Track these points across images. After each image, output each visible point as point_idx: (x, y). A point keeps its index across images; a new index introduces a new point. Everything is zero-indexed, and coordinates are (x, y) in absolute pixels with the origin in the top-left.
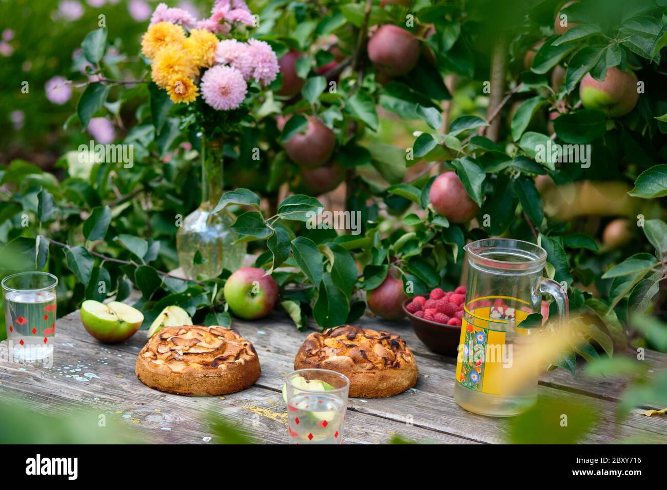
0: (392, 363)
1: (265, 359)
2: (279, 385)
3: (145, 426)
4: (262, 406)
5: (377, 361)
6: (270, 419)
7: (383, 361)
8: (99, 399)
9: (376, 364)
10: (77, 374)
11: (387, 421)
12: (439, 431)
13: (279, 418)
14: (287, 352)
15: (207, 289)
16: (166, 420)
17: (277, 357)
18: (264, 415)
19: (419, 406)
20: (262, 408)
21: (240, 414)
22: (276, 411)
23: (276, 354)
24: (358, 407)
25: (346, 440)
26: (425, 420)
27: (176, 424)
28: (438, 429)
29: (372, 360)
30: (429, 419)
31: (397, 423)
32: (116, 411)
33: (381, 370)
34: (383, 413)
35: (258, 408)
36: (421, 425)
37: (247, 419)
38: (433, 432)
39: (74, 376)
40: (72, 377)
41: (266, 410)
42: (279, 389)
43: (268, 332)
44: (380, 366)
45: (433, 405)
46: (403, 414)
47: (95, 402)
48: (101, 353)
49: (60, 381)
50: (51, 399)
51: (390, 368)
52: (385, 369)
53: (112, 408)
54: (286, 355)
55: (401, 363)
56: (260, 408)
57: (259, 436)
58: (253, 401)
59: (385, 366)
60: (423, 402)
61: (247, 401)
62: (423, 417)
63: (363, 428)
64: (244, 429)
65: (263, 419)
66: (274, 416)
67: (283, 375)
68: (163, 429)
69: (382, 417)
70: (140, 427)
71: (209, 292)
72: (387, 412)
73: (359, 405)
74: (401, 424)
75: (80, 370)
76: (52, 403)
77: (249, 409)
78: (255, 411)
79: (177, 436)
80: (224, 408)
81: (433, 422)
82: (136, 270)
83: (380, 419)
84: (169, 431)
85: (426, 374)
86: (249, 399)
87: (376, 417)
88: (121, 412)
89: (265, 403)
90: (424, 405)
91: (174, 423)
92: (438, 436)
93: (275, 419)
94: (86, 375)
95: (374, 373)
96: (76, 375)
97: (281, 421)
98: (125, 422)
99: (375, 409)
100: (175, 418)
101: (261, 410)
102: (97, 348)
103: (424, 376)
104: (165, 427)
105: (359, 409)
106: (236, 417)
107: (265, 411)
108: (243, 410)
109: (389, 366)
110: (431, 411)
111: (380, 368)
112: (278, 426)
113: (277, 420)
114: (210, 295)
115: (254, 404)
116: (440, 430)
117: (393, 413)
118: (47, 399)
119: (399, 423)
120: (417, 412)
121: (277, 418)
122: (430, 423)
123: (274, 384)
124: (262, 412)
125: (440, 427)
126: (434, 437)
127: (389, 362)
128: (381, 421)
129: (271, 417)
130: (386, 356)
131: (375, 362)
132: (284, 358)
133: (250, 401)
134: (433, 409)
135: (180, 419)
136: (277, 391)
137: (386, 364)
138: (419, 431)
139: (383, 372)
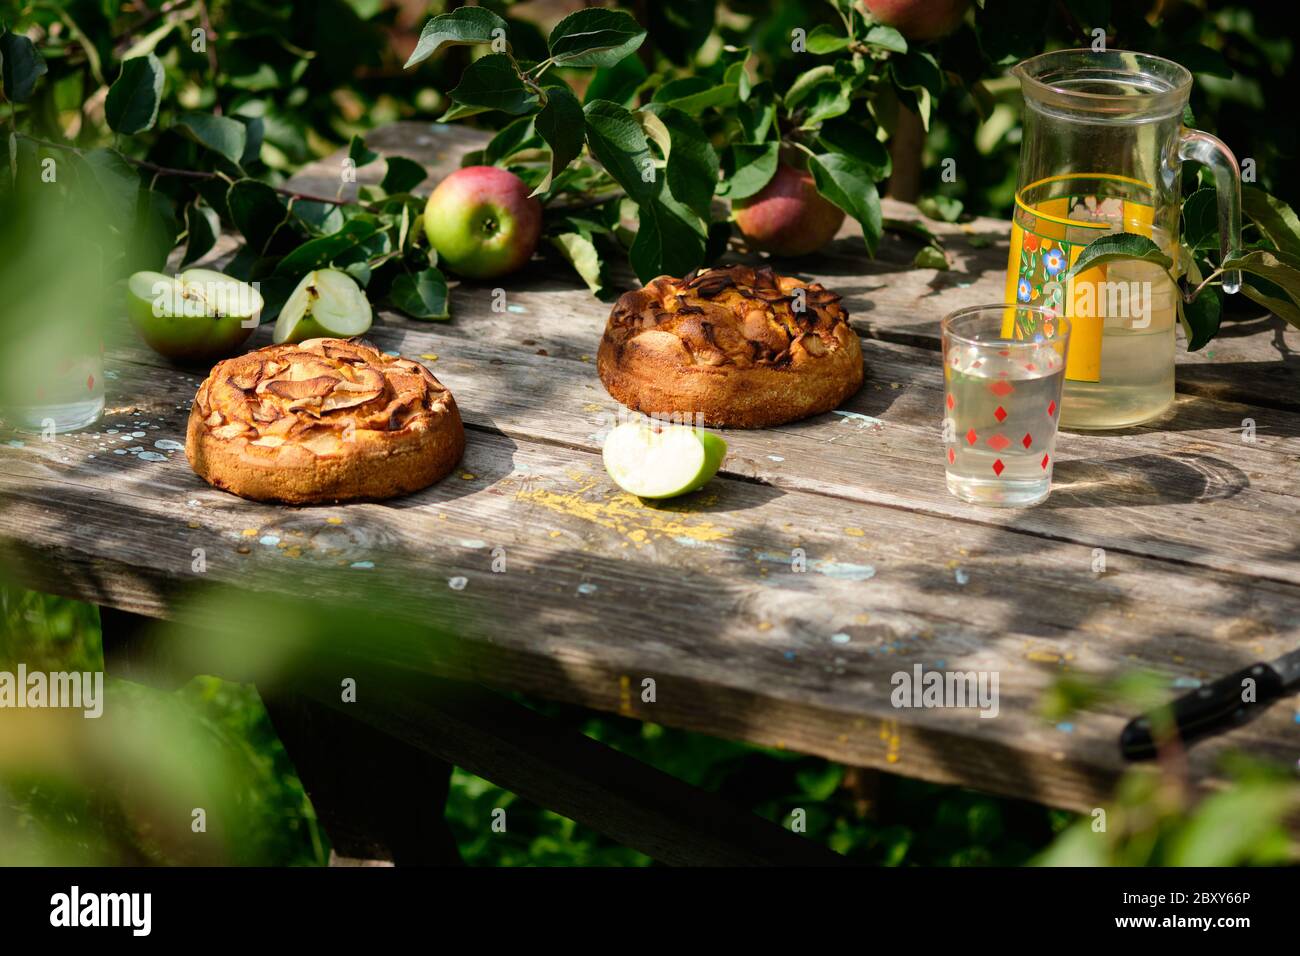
0: (771, 356)
1: (540, 373)
2: (586, 435)
3: (316, 563)
4: (559, 490)
5: (736, 350)
6: (585, 520)
7: (749, 350)
8: (199, 503)
9: (734, 355)
10: (138, 445)
11: (839, 503)
12: (955, 519)
13: (603, 515)
14: (584, 351)
15: (386, 219)
16: (357, 542)
17: (564, 365)
18: (569, 511)
19: (898, 460)
20: (561, 495)
21: (515, 514)
22: (593, 499)
23: (559, 360)
24: (769, 475)
25: (761, 557)
26: (919, 493)
27: (382, 551)
28: (953, 515)
29: (726, 347)
30: (928, 491)
31: (861, 506)
32: (243, 530)
33: (742, 369)
34: (826, 484)
35: (551, 495)
36: (914, 507)
37: (534, 524)
38: (945, 523)
39: (134, 450)
40: (129, 452)
41: (569, 498)
42: (588, 445)
43: (530, 306)
44: (739, 358)
45: (928, 454)
46: (870, 484)
47: (191, 510)
48: (181, 388)
49: (105, 465)
50: (93, 512)
51: (764, 365)
52: (751, 368)
53: (232, 522)
54: (582, 360)
55: (795, 357)
56: (557, 494)
57: (569, 565)
58: (536, 479)
59: (753, 362)
60: (904, 450)
61: (525, 481)
62: (912, 486)
63: (791, 525)
64: (533, 551)
65: (569, 522)
66: (590, 511)
67: (586, 409)
68: (357, 565)
69: (825, 495)
70: (306, 566)
71: (390, 225)
72: (833, 481)
73: (769, 470)
74: (871, 507)
75: (142, 434)
76: (97, 520)
77: (532, 499)
78: (547, 502)
79: (391, 581)
80: (479, 502)
81: (937, 496)
82: (229, 190)
83: (822, 499)
84: (368, 571)
85: (892, 381)
86: (527, 475)
87: (813, 496)
88: (256, 532)
89: (564, 481)
90: (907, 456)
91: (376, 549)
92: (958, 532)
93: (594, 518)
94: (158, 444)
95: (725, 374)
96: (137, 448)
97: (608, 523)
98: (269, 556)
99: (807, 476)
100: (378, 537)
101: (559, 499)
102: (168, 377)
103: (889, 385)
104: (362, 559)
105: (770, 479)
106: (509, 523)
107: (569, 500)
108: (520, 503)
109: (763, 361)
110: (927, 470)
111: (740, 365)
112: (605, 537)
113: (600, 521)
114: (394, 232)
115: (541, 486)
116: (959, 515)
117: (846, 482)
118: (85, 511)
119: (867, 506)
120: (896, 475)
121: (598, 517)
122: (934, 501)
123: (576, 434)
124: (562, 504)
125: (957, 509)
126: (950, 534)
127: (764, 353)
128: (825, 506)
129: (585, 516)
130: (759, 339)
131: (731, 351)
132: (580, 368)
133: (530, 480)
134: (929, 465)
135: (387, 538)
136: (585, 450)
137: (756, 356)
138: (913, 523)
139: (745, 374)
